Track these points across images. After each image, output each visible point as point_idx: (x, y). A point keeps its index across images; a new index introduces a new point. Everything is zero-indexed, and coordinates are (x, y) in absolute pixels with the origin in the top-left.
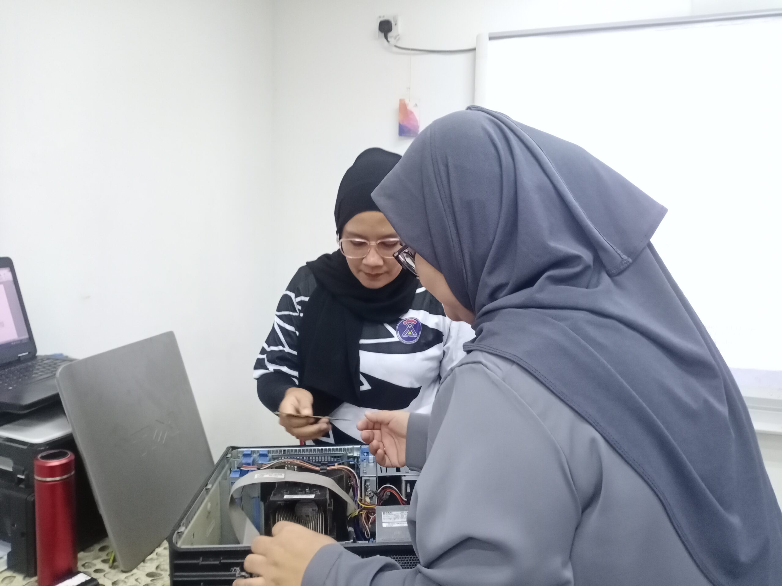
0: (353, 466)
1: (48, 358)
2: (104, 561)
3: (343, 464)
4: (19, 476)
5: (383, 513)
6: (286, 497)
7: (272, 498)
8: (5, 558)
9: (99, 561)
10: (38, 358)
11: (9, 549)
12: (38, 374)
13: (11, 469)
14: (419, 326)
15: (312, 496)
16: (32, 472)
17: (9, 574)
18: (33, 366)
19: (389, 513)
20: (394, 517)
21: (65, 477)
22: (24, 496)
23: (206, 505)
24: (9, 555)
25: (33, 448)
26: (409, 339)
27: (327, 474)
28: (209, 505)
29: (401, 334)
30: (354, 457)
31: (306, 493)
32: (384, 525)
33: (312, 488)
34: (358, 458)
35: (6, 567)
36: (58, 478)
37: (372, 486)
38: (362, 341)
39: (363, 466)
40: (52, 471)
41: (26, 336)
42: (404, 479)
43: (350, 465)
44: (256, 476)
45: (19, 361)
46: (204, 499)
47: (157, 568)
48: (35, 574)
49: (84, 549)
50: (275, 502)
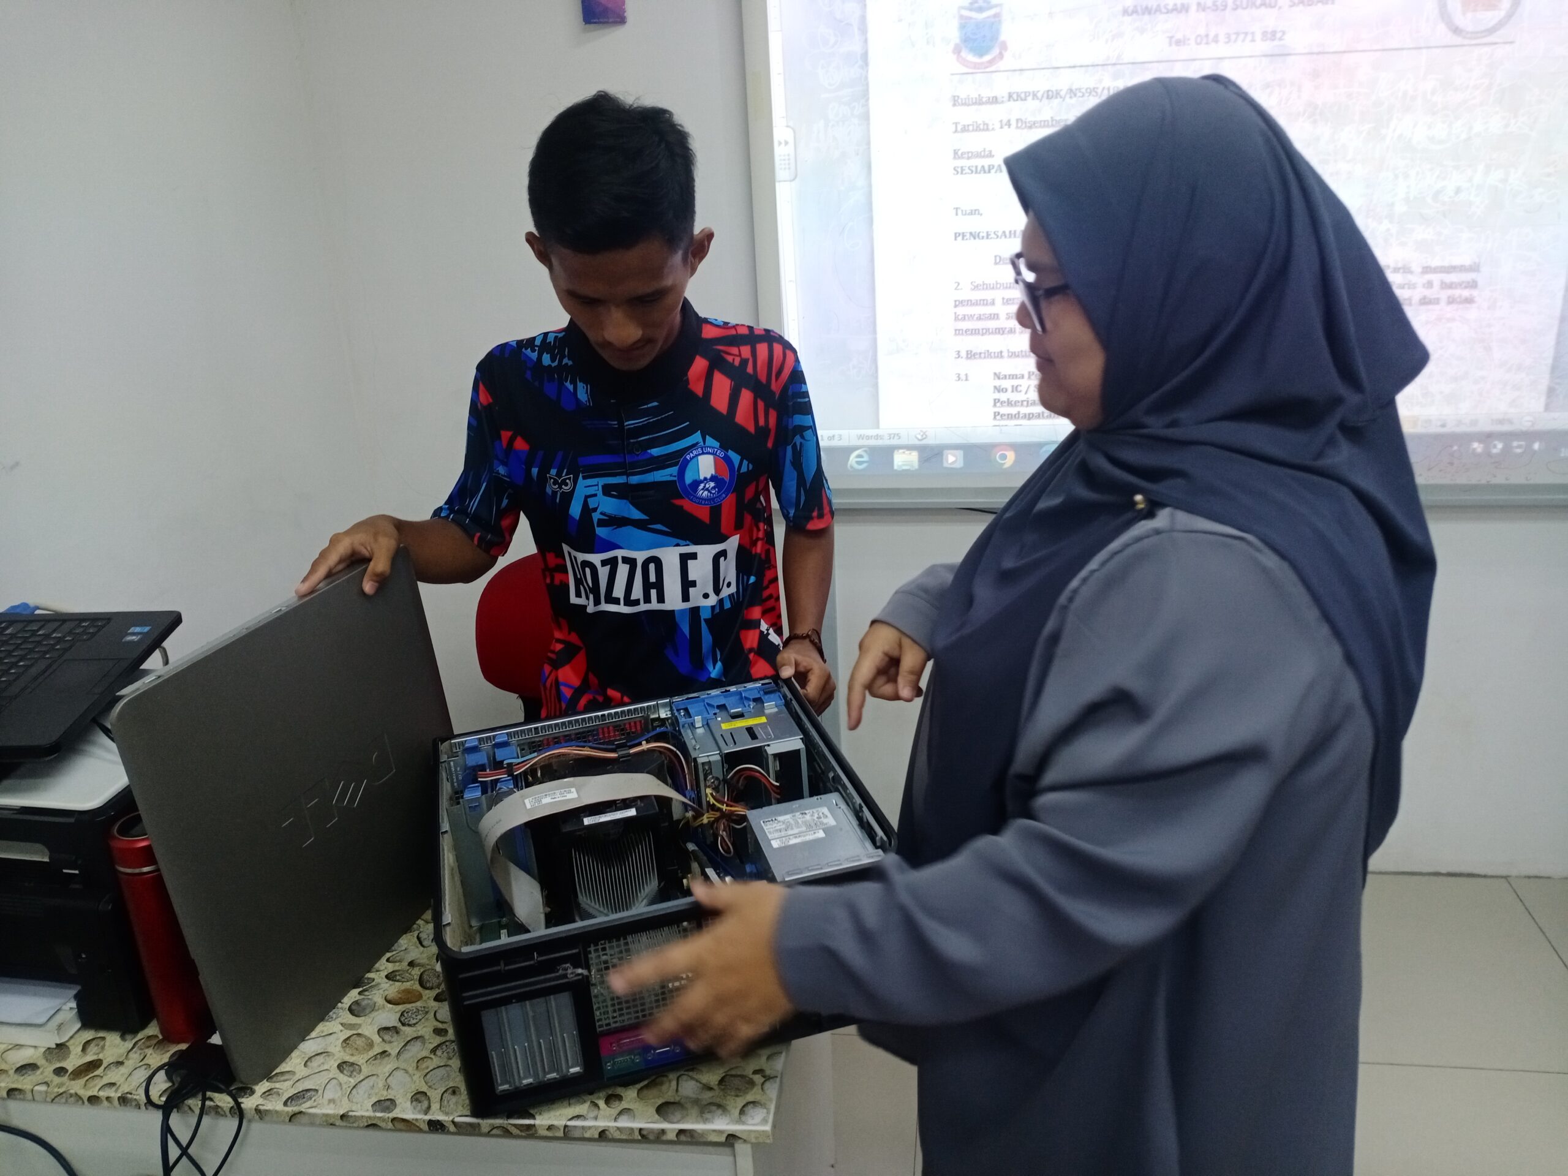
0: (671, 741)
3: (654, 739)
4: (67, 870)
5: (764, 822)
6: (587, 821)
7: (564, 828)
15: (631, 812)
17: (89, 1035)
19: (772, 820)
20: (783, 826)
25: (86, 819)
30: (664, 722)
31: (618, 808)
32: (775, 844)
34: (672, 722)
35: (79, 1025)
37: (716, 771)
39: (688, 737)
42: (769, 751)
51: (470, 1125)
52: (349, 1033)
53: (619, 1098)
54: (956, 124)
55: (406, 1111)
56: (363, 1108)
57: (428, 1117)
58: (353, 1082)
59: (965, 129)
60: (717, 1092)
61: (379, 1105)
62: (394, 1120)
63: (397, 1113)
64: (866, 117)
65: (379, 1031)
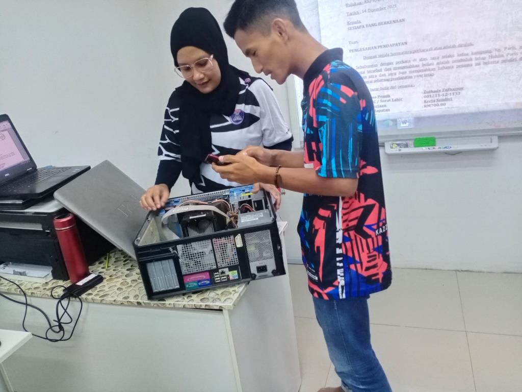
0: (227, 200)
1: (44, 169)
2: (103, 268)
3: (220, 199)
4: (47, 231)
5: (242, 217)
6: (191, 218)
7: (184, 219)
8: (51, 273)
9: (100, 268)
10: (38, 170)
11: (52, 269)
12: (41, 178)
13: (42, 230)
14: (242, 113)
15: (205, 215)
16: (54, 228)
17: (55, 281)
18: (37, 174)
19: (245, 216)
20: (247, 217)
21: (71, 226)
22: (52, 241)
23: (149, 228)
24: (52, 272)
25: (51, 216)
26: (237, 121)
27: (212, 204)
28: (151, 229)
29: (232, 119)
30: (226, 196)
31: (201, 214)
32: (242, 222)
33: (204, 211)
34: (229, 196)
35: (52, 278)
36: (68, 228)
37: (237, 207)
38: (212, 127)
39: (231, 199)
40: (64, 224)
41: (28, 159)
42: (252, 200)
43: (225, 200)
44: (173, 211)
45: (28, 173)
46: (148, 226)
47: (132, 266)
48: (69, 279)
49: (91, 265)
50: (185, 221)
51: (148, 303)
52: (123, 281)
53: (191, 296)
54: (348, 13)
55: (132, 299)
56: (120, 299)
57: (136, 301)
58: (120, 292)
59: (351, 14)
60: (220, 296)
61: (125, 298)
62: (128, 302)
63: (129, 300)
64: (318, 14)
65: (131, 281)
